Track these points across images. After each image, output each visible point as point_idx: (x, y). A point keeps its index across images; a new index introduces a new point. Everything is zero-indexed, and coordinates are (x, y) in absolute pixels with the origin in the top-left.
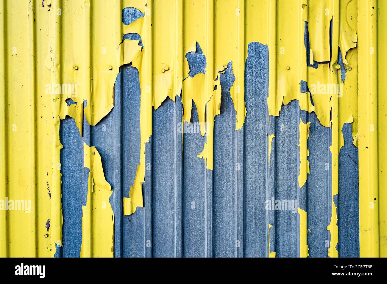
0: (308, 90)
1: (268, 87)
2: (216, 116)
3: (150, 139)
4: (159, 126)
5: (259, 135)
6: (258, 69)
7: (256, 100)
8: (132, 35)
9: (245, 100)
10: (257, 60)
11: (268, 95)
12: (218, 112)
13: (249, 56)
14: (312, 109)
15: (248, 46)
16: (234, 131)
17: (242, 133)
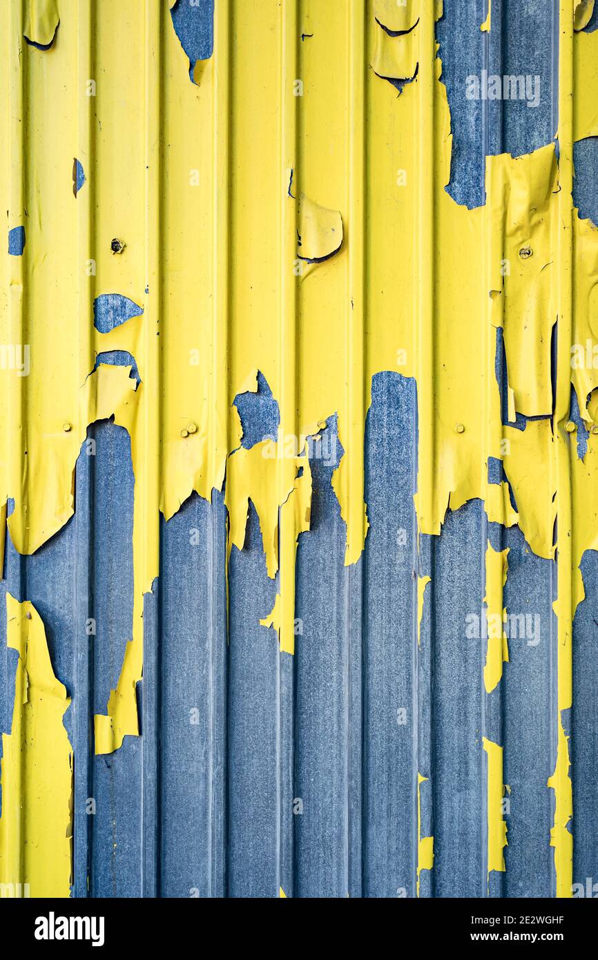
0: (504, 478)
1: (417, 471)
2: (300, 534)
3: (154, 586)
4: (176, 554)
5: (398, 575)
6: (395, 431)
7: (389, 498)
8: (116, 354)
9: (366, 499)
10: (392, 410)
11: (416, 487)
12: (306, 526)
13: (373, 402)
14: (513, 519)
15: (373, 381)
16: (341, 566)
17: (359, 573)
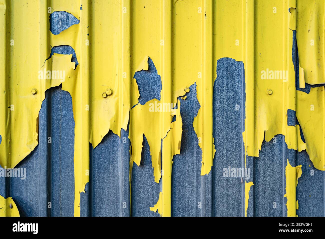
0: (297, 122)
1: (244, 117)
2: (174, 156)
3: (87, 188)
4: (100, 168)
5: (232, 180)
6: (231, 94)
7: (227, 134)
8: (63, 47)
9: (214, 135)
10: (229, 81)
11: (244, 127)
12: (178, 152)
13: (218, 76)
14: (302, 147)
15: (218, 64)
16: (198, 175)
17: (210, 180)
